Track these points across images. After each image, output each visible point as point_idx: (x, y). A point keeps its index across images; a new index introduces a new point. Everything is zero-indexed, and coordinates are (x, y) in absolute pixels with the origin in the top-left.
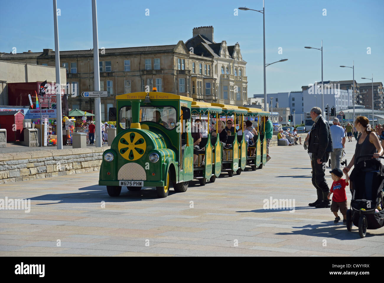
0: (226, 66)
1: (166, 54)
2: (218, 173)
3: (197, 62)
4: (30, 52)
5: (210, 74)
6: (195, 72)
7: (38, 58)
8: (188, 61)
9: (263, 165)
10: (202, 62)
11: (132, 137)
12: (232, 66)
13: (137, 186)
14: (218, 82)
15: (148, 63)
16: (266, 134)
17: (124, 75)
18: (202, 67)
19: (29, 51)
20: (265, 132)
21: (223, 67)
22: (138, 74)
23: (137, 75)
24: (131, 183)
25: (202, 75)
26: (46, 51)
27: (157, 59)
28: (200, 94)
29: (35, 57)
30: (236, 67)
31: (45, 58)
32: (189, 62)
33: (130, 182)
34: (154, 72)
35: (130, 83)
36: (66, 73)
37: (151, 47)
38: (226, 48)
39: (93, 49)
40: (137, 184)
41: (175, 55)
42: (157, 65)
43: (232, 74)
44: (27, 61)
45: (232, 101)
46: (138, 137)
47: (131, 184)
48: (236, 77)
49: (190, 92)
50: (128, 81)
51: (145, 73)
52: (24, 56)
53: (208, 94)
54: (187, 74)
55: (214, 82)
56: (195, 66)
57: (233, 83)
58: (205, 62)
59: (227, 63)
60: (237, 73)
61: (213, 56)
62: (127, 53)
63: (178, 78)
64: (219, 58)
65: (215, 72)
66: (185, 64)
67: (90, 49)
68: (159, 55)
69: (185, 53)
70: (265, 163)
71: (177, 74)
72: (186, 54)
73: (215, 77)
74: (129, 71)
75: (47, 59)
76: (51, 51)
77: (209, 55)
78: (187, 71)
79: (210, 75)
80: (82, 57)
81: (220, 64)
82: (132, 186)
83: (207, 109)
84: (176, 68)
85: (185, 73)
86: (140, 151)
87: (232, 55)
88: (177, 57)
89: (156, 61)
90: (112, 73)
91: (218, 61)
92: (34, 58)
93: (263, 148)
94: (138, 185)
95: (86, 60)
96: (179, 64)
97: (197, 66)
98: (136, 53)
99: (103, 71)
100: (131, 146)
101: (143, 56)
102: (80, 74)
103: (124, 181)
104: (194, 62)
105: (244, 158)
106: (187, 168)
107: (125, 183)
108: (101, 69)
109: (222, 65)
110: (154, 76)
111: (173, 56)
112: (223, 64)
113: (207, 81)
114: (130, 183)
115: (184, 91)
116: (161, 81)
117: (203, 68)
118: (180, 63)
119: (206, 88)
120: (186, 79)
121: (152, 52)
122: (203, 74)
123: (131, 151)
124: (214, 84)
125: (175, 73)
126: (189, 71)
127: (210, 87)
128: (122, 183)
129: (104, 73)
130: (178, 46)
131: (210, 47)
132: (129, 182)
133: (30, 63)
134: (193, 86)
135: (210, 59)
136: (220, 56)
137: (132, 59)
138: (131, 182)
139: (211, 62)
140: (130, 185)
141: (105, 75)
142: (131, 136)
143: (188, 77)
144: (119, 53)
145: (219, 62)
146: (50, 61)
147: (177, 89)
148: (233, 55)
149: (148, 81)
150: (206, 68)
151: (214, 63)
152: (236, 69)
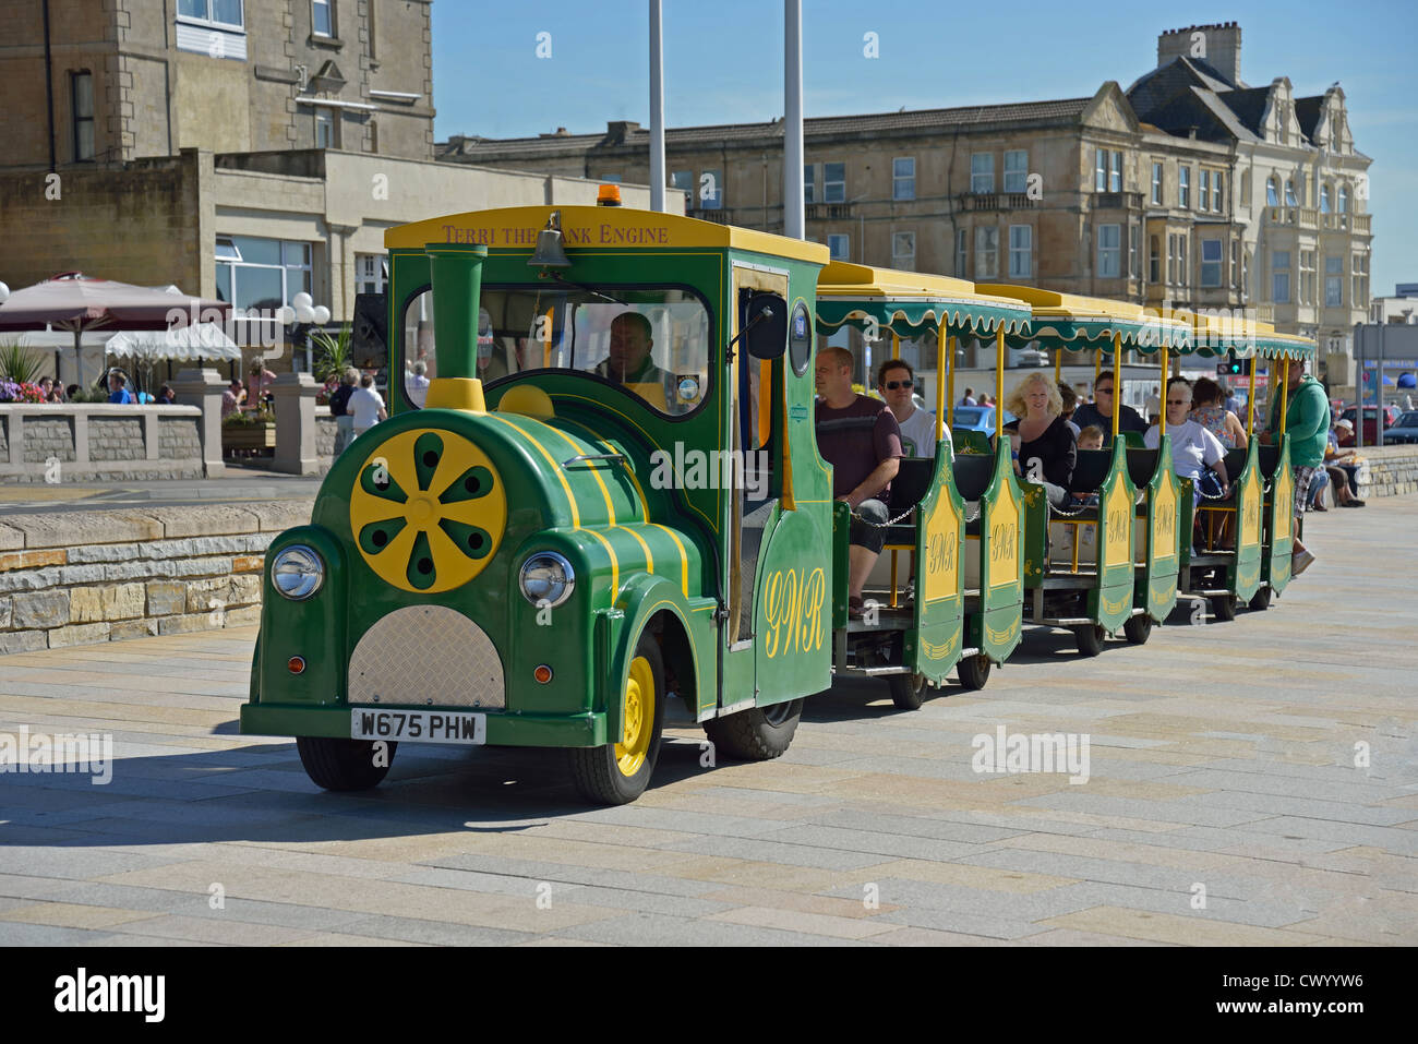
0: (1285, 177)
1: (1050, 134)
2: (999, 642)
3: (1172, 163)
4: (563, 133)
5: (1219, 206)
6: (1160, 198)
7: (590, 155)
8: (1136, 158)
9: (1273, 594)
10: (1191, 162)
11: (428, 459)
12: (1309, 176)
13: (452, 740)
14: (1251, 236)
15: (981, 169)
16: (1292, 444)
17: (890, 214)
18: (1188, 180)
19: (560, 130)
20: (1288, 437)
21: (1274, 180)
22: (944, 208)
23: (941, 215)
24: (415, 721)
25: (1188, 210)
26: (617, 129)
27: (1017, 154)
28: (1179, 284)
29: (578, 153)
30: (1328, 177)
31: (612, 156)
32: (1140, 163)
33: (413, 717)
34: (1004, 203)
35: (913, 242)
36: (686, 206)
37: (995, 107)
38: (1289, 107)
39: (782, 119)
40: (449, 727)
41: (1084, 137)
42: (1016, 175)
43: (1309, 204)
44: (551, 165)
45: (1306, 310)
46: (459, 456)
47: (415, 730)
48: (1326, 218)
49: (1139, 275)
50: (904, 237)
51: (970, 204)
52: (544, 147)
53: (1212, 283)
54: (1129, 210)
55: (1237, 238)
56: (1161, 178)
57: (1313, 242)
58: (1204, 162)
59: (1292, 165)
60: (1329, 201)
61: (1237, 139)
62: (904, 133)
63: (1095, 226)
64: (1259, 144)
65: (1242, 200)
66: (1125, 169)
67: (770, 121)
68: (1022, 138)
69: (1123, 128)
70: (1283, 584)
71: (1092, 207)
72: (1129, 131)
73: (1239, 219)
74: (910, 199)
75: (621, 156)
76: (636, 129)
77: (1219, 133)
78: (1130, 197)
79: (1221, 211)
80: (745, 148)
81: (1263, 167)
82: (425, 737)
83: (931, 305)
84: (1086, 187)
85: (1124, 203)
86: (473, 542)
87: (1313, 131)
88: (1094, 143)
89: (1011, 158)
90: (847, 206)
91: (1255, 157)
92: (576, 156)
93: (1277, 510)
94: (457, 737)
95: (758, 160)
96: (1100, 170)
97: (1169, 178)
98: (936, 131)
99: (815, 201)
100: (422, 512)
101: (963, 141)
102: (732, 211)
103: (377, 712)
104: (1160, 161)
105: (1164, 562)
106: (784, 629)
107: (384, 720)
108: (808, 193)
109: (1270, 171)
110: (1002, 216)
111: (1080, 139)
112: (1274, 169)
113: (1208, 234)
114: (411, 725)
115: (1118, 271)
116: (1028, 233)
117: (1194, 184)
118: (1103, 168)
119: (1204, 261)
120: (1125, 226)
121: (998, 127)
122: (1194, 206)
123: (422, 537)
124: (1237, 244)
125: (1084, 206)
126: (1140, 197)
127: (1218, 257)
128: (367, 724)
129: (820, 208)
130: (1100, 102)
131: (1224, 106)
132: (403, 717)
133: (563, 173)
134: (1153, 254)
135: (1224, 150)
136: (1262, 137)
137: (923, 153)
138: (419, 717)
139: (1226, 161)
140: (411, 734)
141: (822, 213)
142: (425, 450)
143: (1133, 220)
144: (874, 134)
145: (1257, 160)
146: (629, 163)
147: (1091, 265)
148: (1315, 133)
149: (981, 234)
150: (1207, 184)
151: (1237, 166)
152: (1326, 188)
